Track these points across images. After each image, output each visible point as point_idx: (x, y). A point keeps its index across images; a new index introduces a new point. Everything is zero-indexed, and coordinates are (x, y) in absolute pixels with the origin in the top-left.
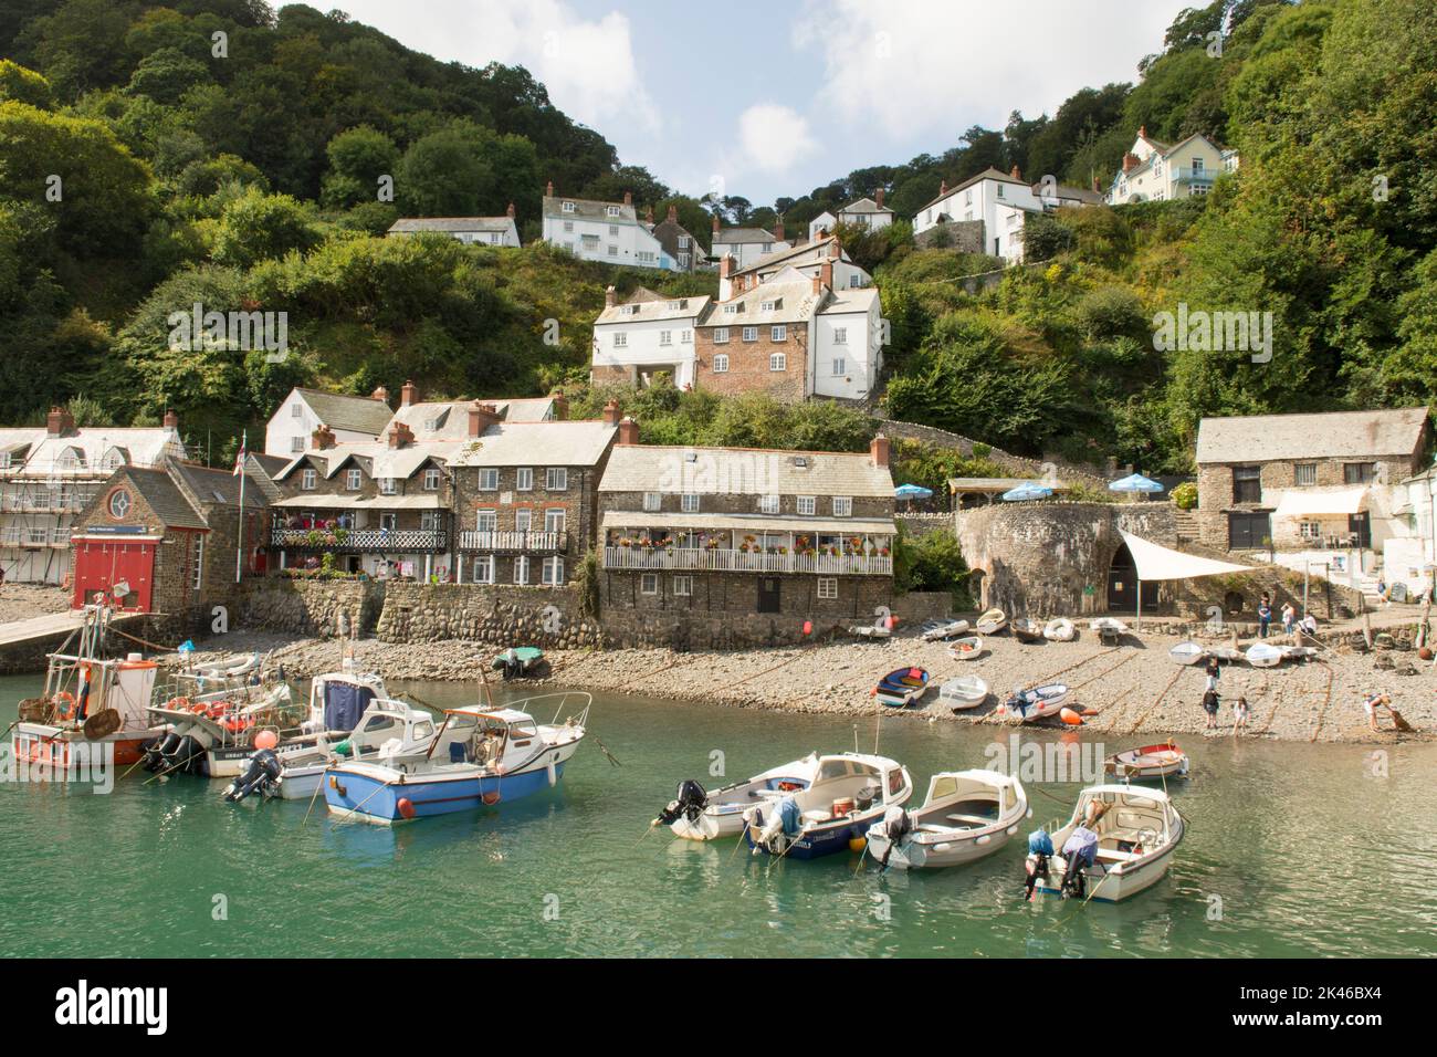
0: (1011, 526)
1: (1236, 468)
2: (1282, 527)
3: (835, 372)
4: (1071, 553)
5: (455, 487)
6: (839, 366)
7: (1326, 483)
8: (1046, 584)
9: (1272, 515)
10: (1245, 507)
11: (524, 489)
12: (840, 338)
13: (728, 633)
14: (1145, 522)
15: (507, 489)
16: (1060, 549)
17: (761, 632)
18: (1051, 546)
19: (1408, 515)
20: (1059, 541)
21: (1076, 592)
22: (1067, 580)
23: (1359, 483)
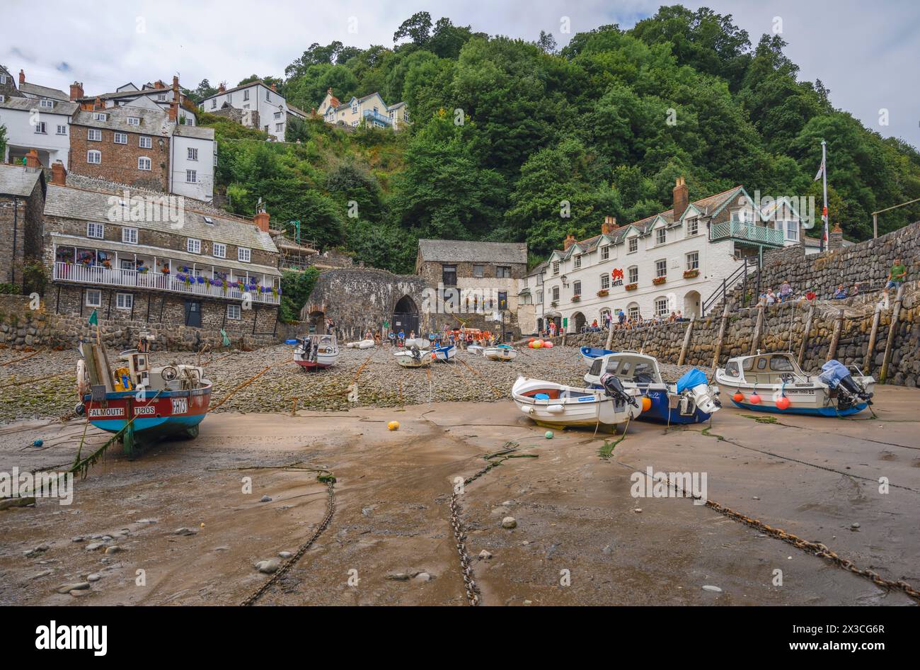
0: (344, 282)
1: (445, 265)
3: (188, 180)
4: (378, 300)
6: (191, 175)
7: (487, 276)
8: (364, 319)
12: (193, 154)
13: (164, 339)
14: (413, 287)
16: (373, 298)
17: (190, 339)
18: (368, 295)
19: (525, 294)
20: (372, 292)
21: (380, 325)
22: (375, 317)
23: (503, 277)
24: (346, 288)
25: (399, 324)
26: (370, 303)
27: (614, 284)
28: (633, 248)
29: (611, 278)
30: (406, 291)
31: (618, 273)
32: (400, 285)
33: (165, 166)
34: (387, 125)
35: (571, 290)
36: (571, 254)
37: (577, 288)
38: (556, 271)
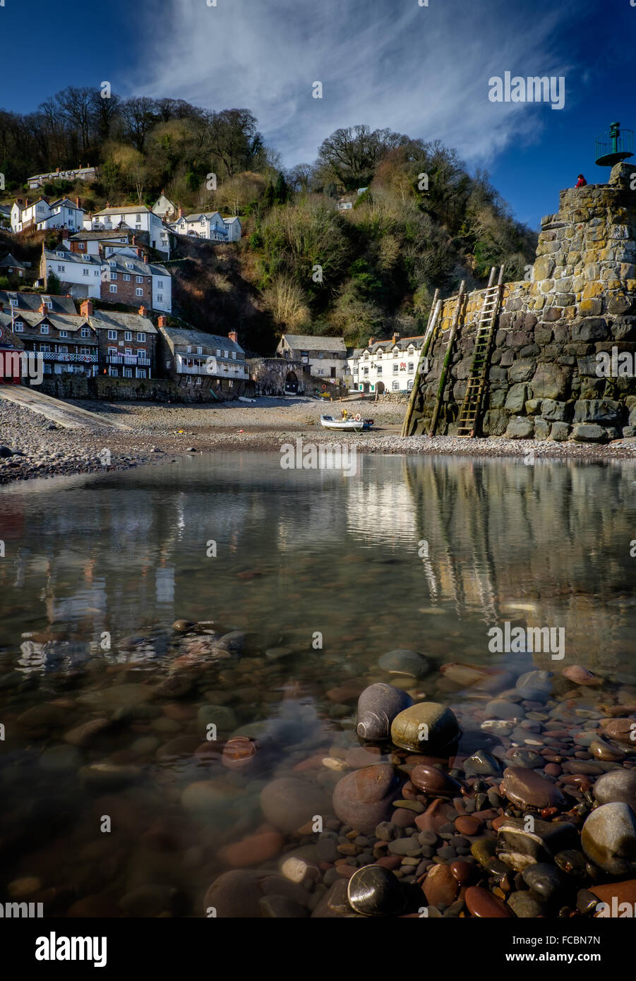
1: (302, 351)
2: (314, 371)
3: (158, 300)
5: (98, 337)
6: (160, 298)
7: (325, 358)
9: (312, 367)
11: (128, 340)
12: (161, 285)
14: (295, 367)
15: (122, 340)
16: (280, 374)
18: (278, 373)
19: (347, 368)
23: (334, 358)
25: (288, 386)
27: (401, 370)
28: (411, 353)
29: (399, 367)
30: (291, 369)
31: (403, 364)
32: (289, 366)
33: (150, 293)
34: (226, 235)
35: (376, 370)
36: (376, 351)
37: (380, 369)
38: (367, 358)
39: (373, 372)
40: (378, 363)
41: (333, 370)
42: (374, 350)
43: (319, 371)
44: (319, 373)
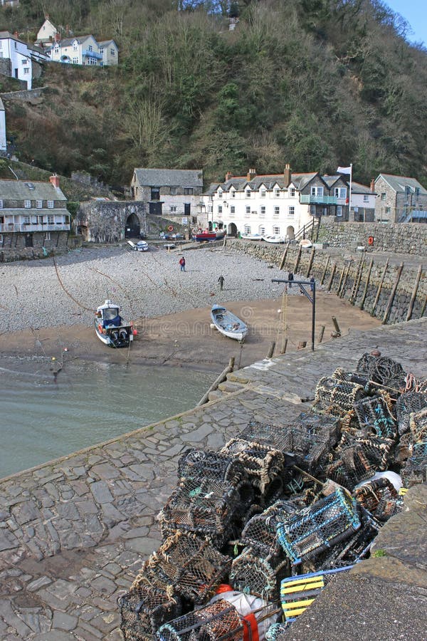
0: (99, 210)
1: (152, 187)
2: (165, 208)
4: (119, 219)
7: (179, 194)
9: (163, 204)
10: (155, 201)
14: (137, 208)
16: (116, 218)
18: (113, 217)
19: (202, 205)
20: (115, 215)
21: (120, 233)
22: (117, 229)
23: (188, 194)
24: (101, 214)
25: (129, 230)
26: (114, 222)
27: (253, 212)
30: (132, 211)
32: (129, 207)
34: (99, 59)
35: (229, 209)
36: (229, 189)
37: (233, 210)
38: (220, 196)
39: (226, 211)
40: (231, 203)
41: (187, 207)
42: (228, 186)
43: (172, 208)
44: (172, 210)
